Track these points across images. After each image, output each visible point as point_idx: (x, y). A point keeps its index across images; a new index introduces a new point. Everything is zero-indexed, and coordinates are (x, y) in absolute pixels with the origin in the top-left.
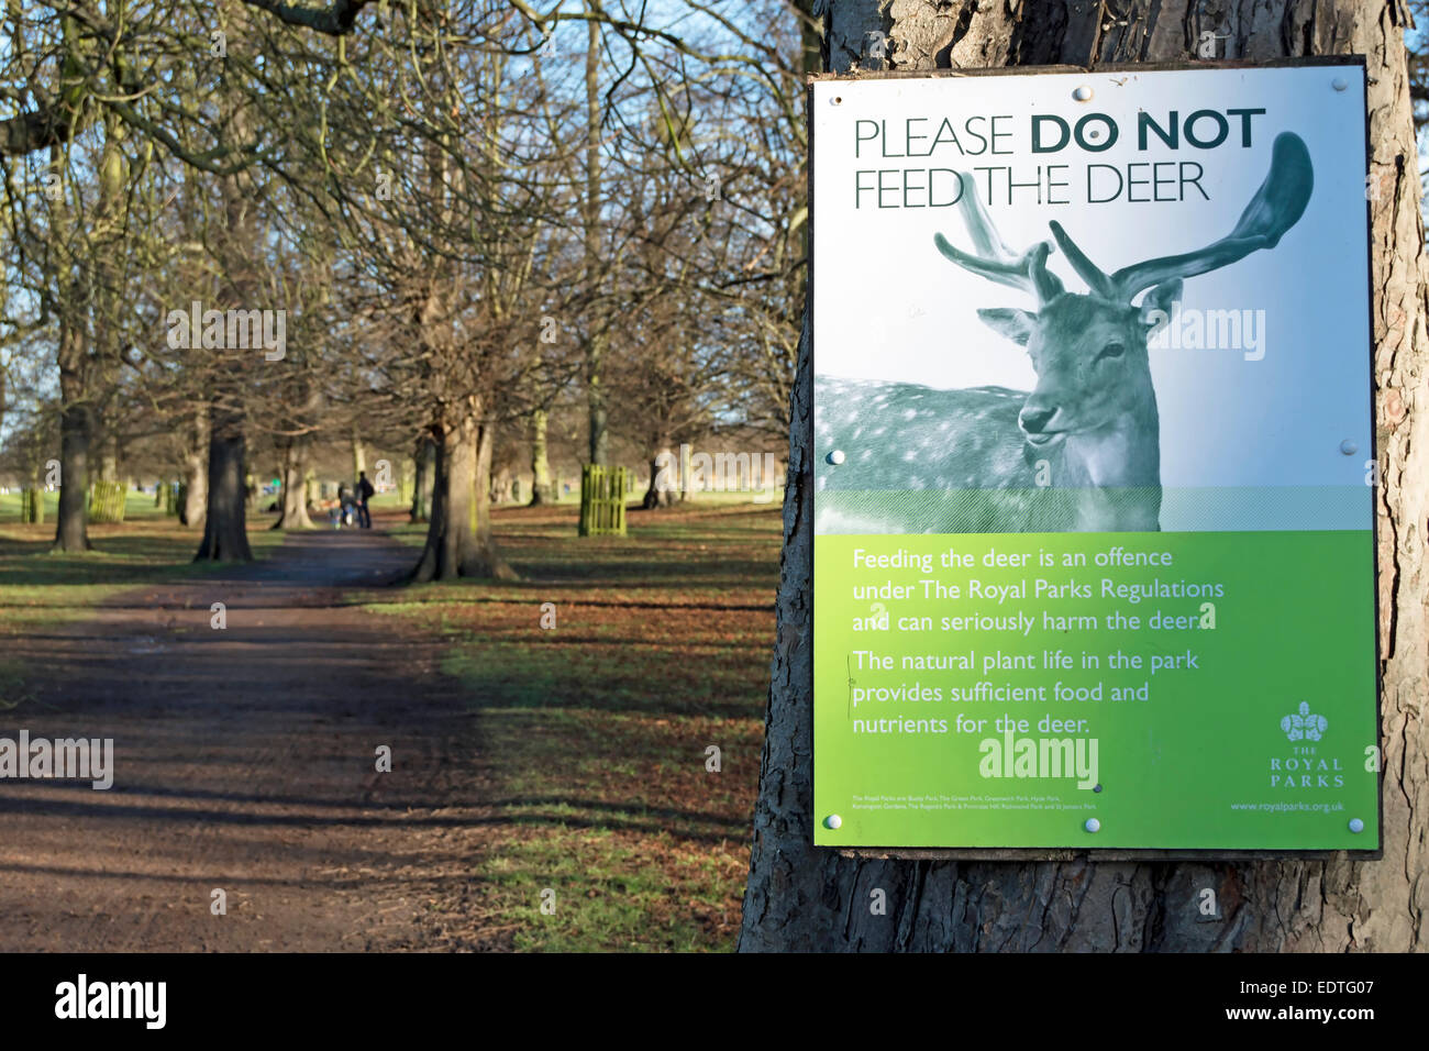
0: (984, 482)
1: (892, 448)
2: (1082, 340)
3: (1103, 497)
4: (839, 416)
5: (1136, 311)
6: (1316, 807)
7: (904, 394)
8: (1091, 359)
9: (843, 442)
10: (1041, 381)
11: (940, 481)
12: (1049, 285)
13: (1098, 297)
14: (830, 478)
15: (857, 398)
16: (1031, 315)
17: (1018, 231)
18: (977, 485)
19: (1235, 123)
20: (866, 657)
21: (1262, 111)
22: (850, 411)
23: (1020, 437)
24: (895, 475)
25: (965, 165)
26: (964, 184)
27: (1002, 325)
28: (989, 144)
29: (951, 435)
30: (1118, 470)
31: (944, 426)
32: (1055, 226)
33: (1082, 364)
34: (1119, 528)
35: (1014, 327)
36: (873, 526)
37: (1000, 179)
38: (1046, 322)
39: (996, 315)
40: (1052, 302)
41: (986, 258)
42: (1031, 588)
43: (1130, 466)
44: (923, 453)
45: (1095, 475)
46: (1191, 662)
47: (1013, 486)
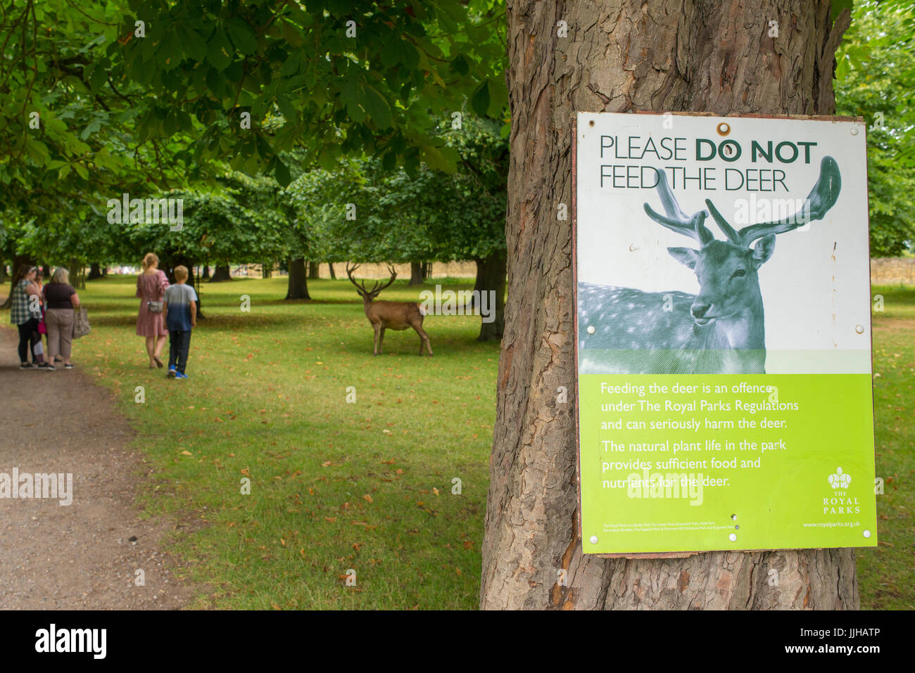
0: (672, 346)
1: (621, 325)
2: (724, 267)
3: (735, 355)
4: (592, 307)
5: (751, 251)
6: (847, 524)
7: (628, 294)
8: (729, 277)
9: (594, 321)
10: (702, 290)
11: (648, 344)
12: (706, 236)
13: (732, 243)
14: (587, 342)
15: (602, 296)
16: (696, 252)
17: (689, 203)
18: (668, 347)
19: (801, 149)
20: (609, 444)
21: (815, 144)
22: (597, 304)
23: (691, 320)
24: (623, 341)
25: (660, 165)
26: (660, 176)
27: (680, 257)
28: (673, 154)
29: (654, 319)
30: (743, 340)
31: (650, 313)
32: (708, 202)
33: (724, 280)
34: (745, 372)
35: (688, 258)
36: (611, 370)
37: (679, 173)
38: (704, 256)
39: (677, 251)
40: (707, 245)
41: (672, 219)
42: (698, 406)
43: (750, 337)
44: (638, 328)
45: (732, 342)
46: (782, 446)
47: (688, 347)
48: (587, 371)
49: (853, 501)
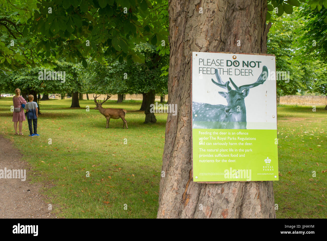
0: (220, 121)
1: (205, 114)
2: (234, 98)
3: (238, 123)
4: (196, 109)
5: (242, 93)
6: (270, 174)
7: (207, 105)
8: (236, 101)
9: (197, 113)
10: (228, 104)
11: (213, 120)
12: (229, 88)
13: (237, 91)
14: (195, 119)
15: (199, 106)
16: (226, 93)
17: (225, 79)
18: (218, 121)
19: (257, 63)
20: (201, 149)
21: (261, 62)
22: (198, 108)
23: (225, 113)
24: (205, 119)
25: (216, 67)
26: (216, 71)
27: (222, 94)
28: (220, 64)
29: (214, 113)
30: (240, 119)
31: (213, 111)
32: (230, 78)
33: (235, 101)
34: (240, 128)
35: (224, 95)
36: (202, 127)
37: (222, 70)
38: (229, 94)
39: (221, 93)
40: (230, 91)
41: (220, 83)
42: (227, 138)
43: (242, 118)
44: (210, 115)
45: (237, 120)
46: (251, 150)
47: (224, 121)
48: (195, 128)
49: (272, 167)
